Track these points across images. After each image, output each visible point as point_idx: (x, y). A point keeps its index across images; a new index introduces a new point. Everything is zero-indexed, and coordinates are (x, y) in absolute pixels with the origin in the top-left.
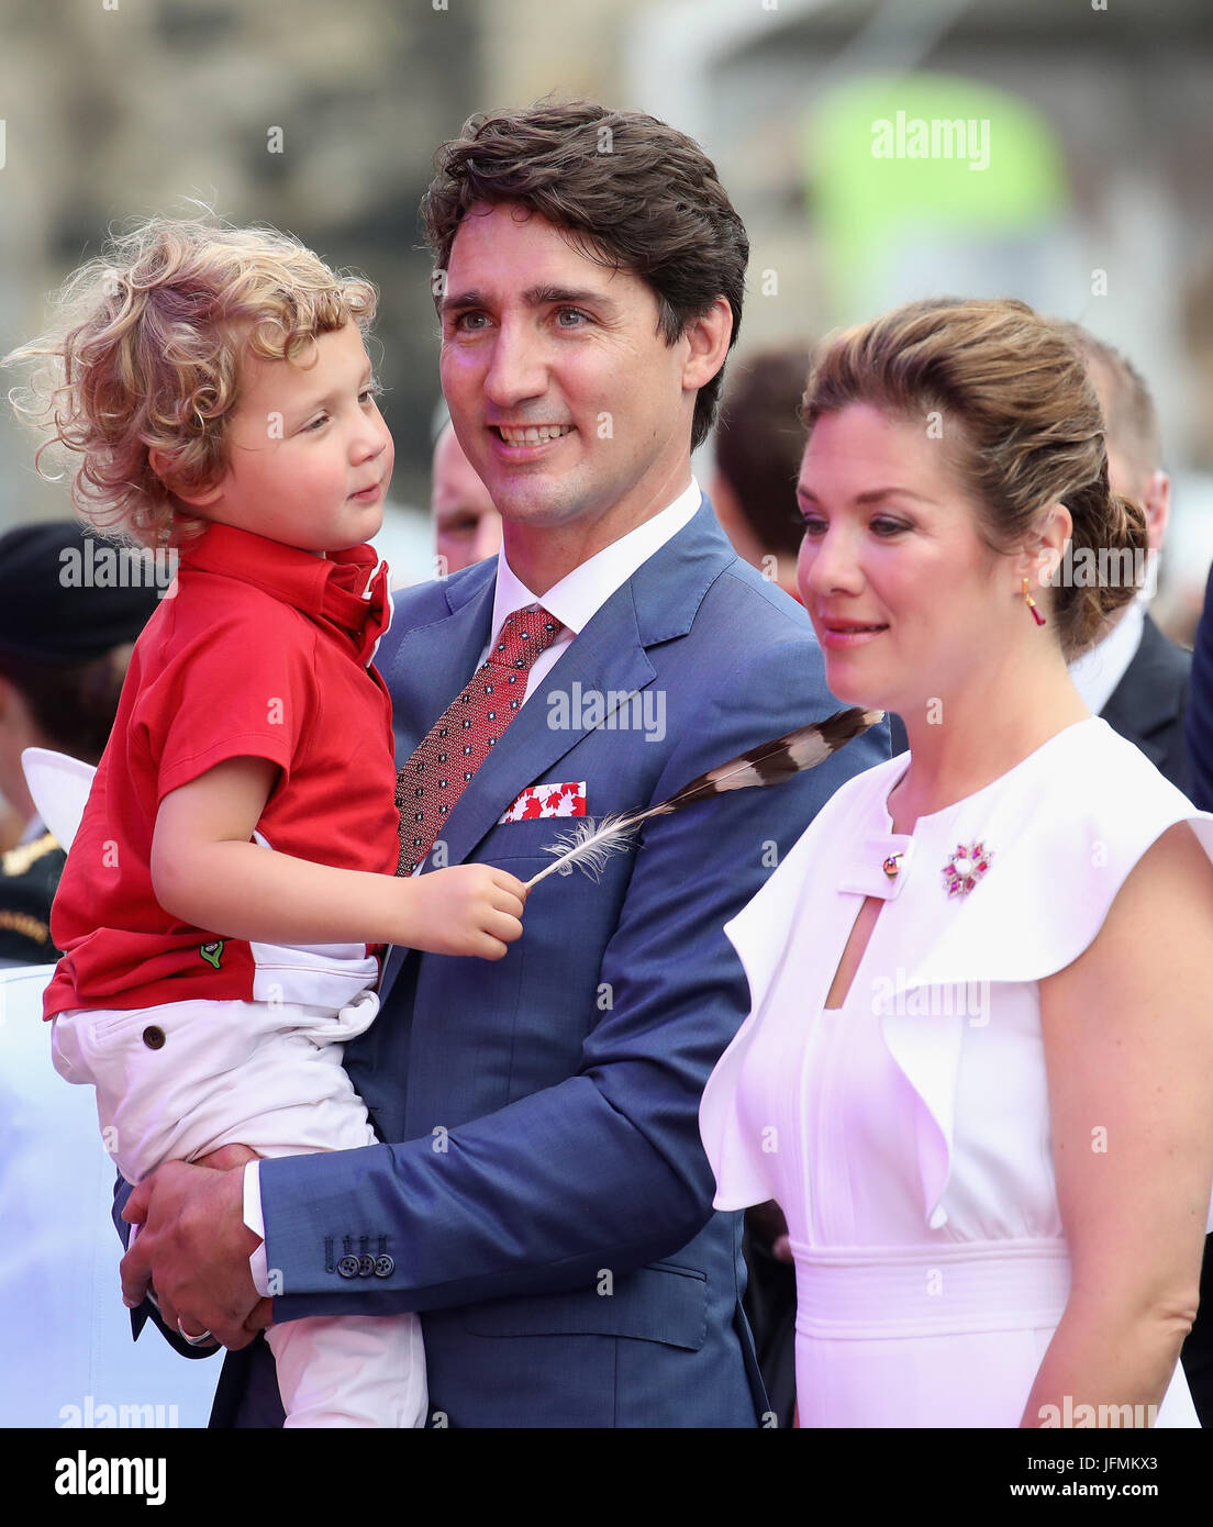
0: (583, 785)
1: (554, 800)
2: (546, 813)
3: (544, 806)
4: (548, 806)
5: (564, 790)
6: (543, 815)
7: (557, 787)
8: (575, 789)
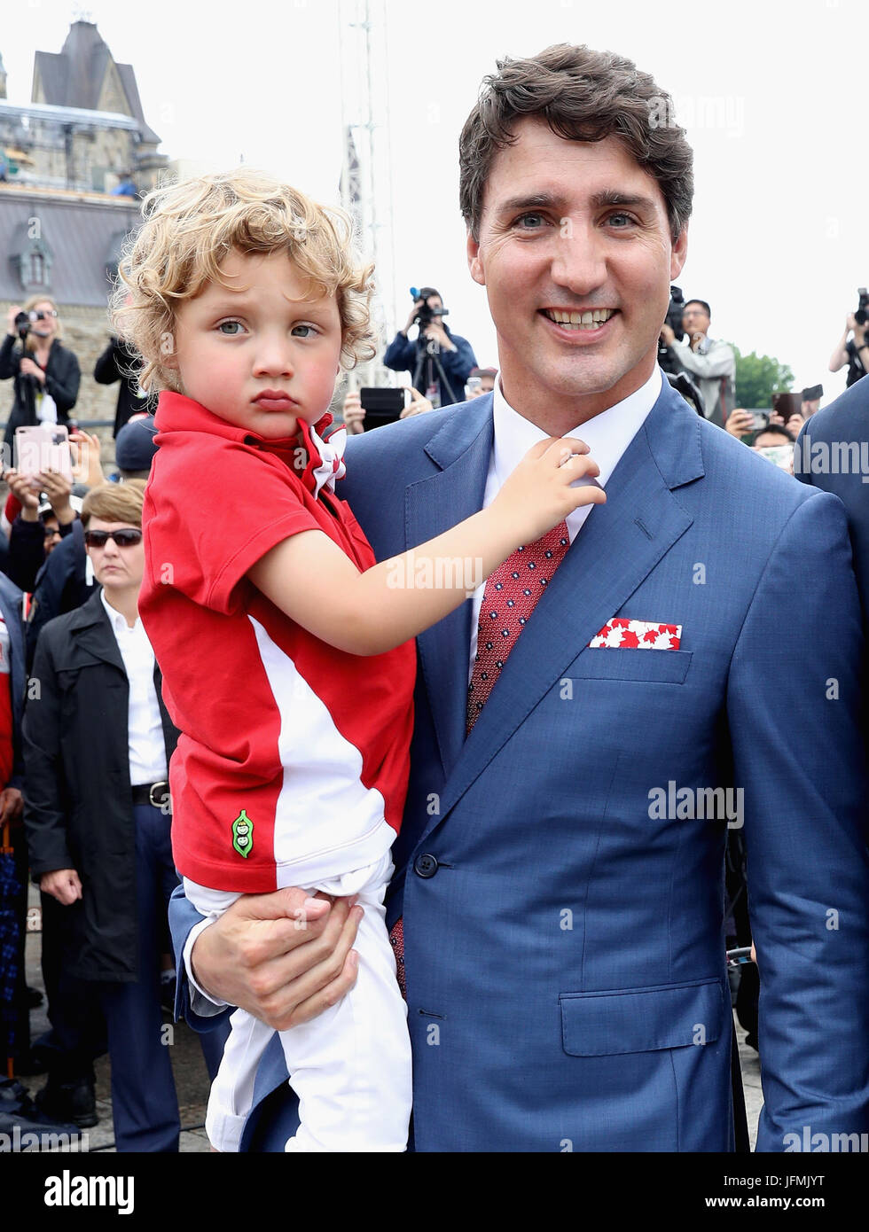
0: (679, 627)
1: (651, 636)
2: (644, 645)
3: (641, 639)
4: (645, 639)
5: (662, 630)
6: (639, 646)
7: (655, 627)
8: (673, 631)
